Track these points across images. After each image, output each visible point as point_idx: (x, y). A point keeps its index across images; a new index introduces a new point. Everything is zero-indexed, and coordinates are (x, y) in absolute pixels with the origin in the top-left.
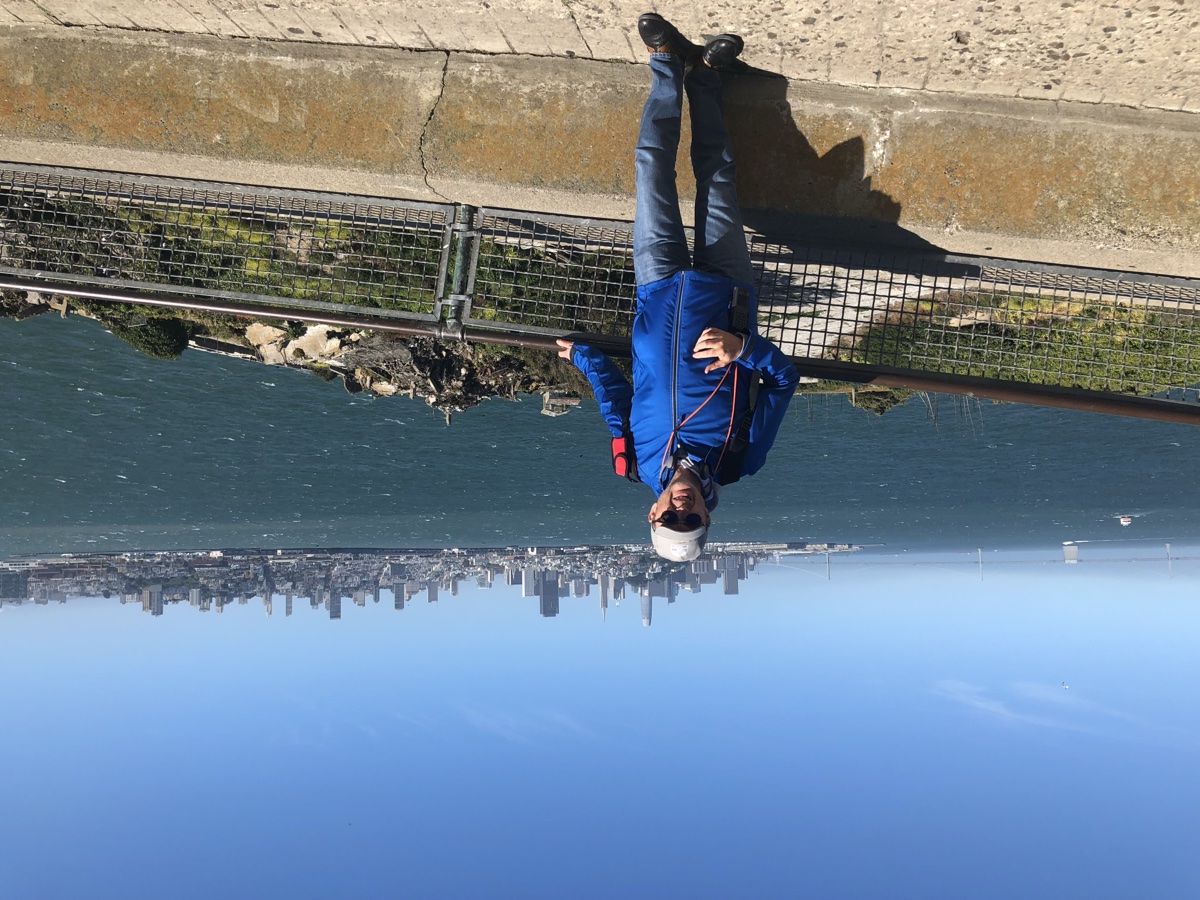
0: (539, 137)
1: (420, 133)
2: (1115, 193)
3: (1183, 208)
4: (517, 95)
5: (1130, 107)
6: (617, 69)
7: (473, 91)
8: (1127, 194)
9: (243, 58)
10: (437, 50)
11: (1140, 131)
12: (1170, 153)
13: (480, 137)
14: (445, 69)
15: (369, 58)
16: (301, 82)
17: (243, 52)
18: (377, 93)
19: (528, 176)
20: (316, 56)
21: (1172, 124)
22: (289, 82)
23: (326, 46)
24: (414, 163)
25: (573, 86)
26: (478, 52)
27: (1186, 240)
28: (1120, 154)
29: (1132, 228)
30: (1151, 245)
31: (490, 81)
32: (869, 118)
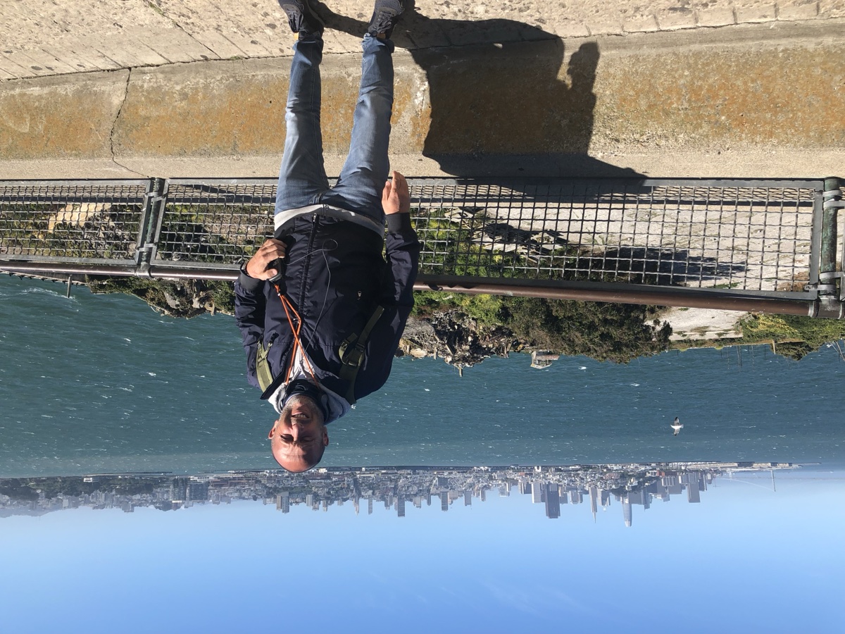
0: (184, 120)
1: (111, 128)
2: (607, 108)
3: (667, 114)
4: (172, 92)
5: (616, 35)
6: (237, 64)
7: (145, 93)
8: (618, 108)
9: (12, 92)
10: (124, 68)
11: (625, 53)
12: (653, 68)
13: (148, 126)
14: (128, 81)
15: (83, 80)
16: (43, 102)
17: (13, 89)
18: (87, 105)
19: (177, 149)
20: (53, 84)
21: (653, 43)
22: (37, 104)
23: (59, 76)
24: (107, 149)
25: (208, 80)
26: (149, 65)
27: (672, 141)
28: (609, 74)
29: (624, 136)
30: (642, 148)
31: (155, 85)
32: (412, 74)
